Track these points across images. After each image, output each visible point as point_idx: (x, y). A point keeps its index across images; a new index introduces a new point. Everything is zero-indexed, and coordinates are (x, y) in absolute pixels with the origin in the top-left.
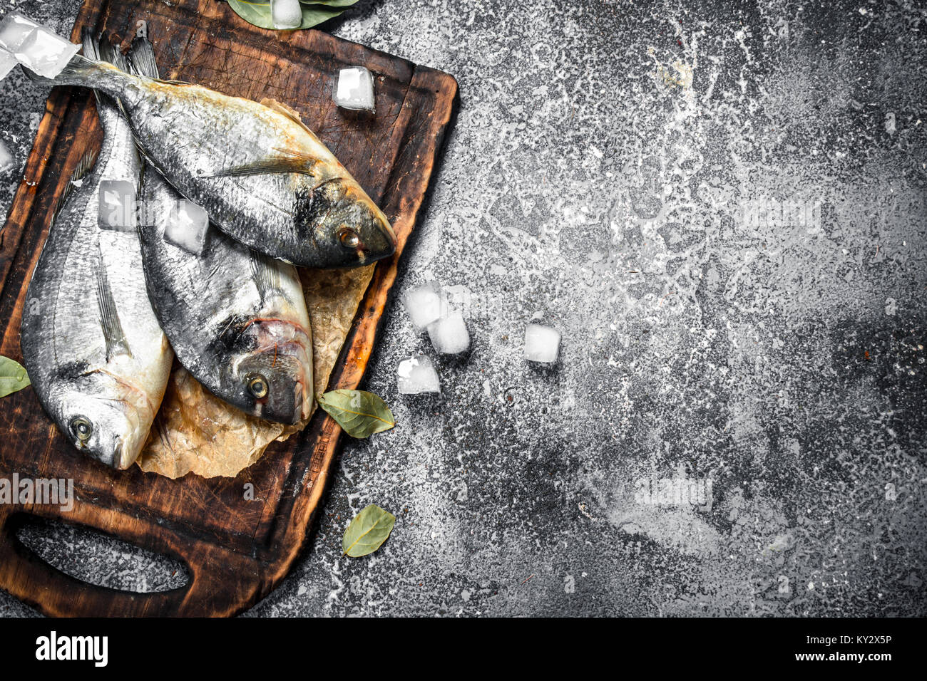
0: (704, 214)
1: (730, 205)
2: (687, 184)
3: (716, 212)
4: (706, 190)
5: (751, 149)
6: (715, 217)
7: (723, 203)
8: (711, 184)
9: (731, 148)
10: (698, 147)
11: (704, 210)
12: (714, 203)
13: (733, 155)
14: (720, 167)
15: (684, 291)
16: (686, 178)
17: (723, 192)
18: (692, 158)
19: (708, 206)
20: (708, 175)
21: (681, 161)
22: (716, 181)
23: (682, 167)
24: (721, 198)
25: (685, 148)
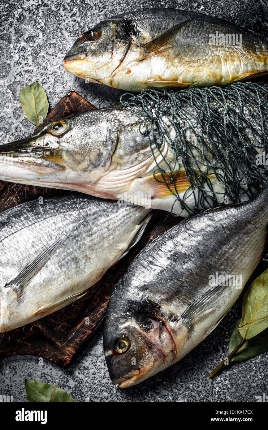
0: (42, 75)
1: (61, 68)
2: (30, 53)
3: (51, 73)
4: (44, 57)
5: (77, 27)
6: (50, 76)
7: (56, 67)
8: (47, 53)
9: (63, 27)
10: (39, 27)
11: (42, 71)
12: (49, 66)
13: (64, 32)
14: (54, 41)
15: (26, 130)
16: (29, 49)
17: (56, 59)
18: (34, 34)
19: (45, 69)
20: (45, 47)
21: (26, 36)
22: (51, 51)
23: (26, 41)
24: (54, 63)
25: (29, 27)
